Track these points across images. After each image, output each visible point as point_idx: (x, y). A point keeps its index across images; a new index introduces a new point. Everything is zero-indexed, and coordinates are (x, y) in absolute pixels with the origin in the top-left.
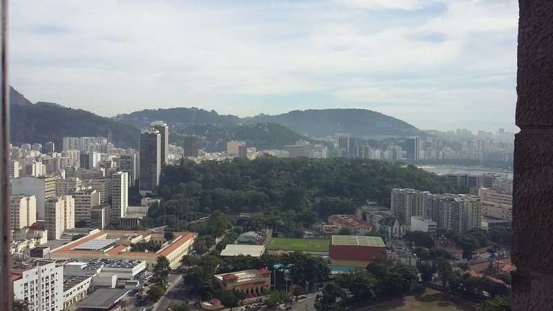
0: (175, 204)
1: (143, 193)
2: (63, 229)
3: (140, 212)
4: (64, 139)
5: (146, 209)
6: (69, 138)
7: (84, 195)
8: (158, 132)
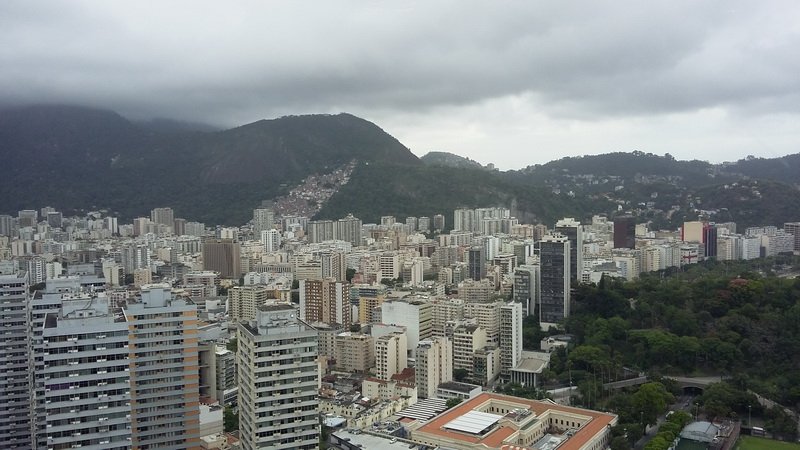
0: (589, 354)
1: (545, 326)
2: (437, 384)
3: (539, 362)
4: (456, 212)
5: (546, 357)
6: (461, 211)
7: (465, 334)
8: (566, 238)
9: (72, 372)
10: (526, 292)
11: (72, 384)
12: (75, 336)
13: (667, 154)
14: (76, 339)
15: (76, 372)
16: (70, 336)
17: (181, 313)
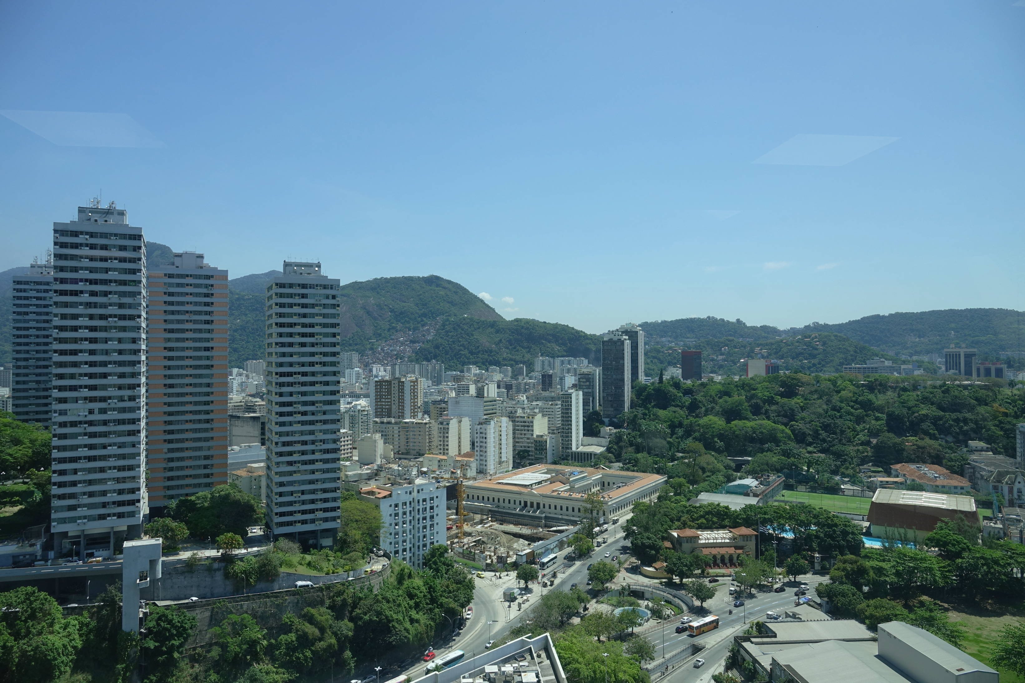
3: (598, 446)
4: (536, 360)
5: (605, 442)
6: (541, 358)
7: (525, 420)
8: (627, 337)
9: (82, 268)
10: (590, 390)
11: (81, 280)
12: (87, 233)
13: (738, 320)
14: (87, 237)
15: (86, 269)
16: (82, 233)
17: (212, 276)
